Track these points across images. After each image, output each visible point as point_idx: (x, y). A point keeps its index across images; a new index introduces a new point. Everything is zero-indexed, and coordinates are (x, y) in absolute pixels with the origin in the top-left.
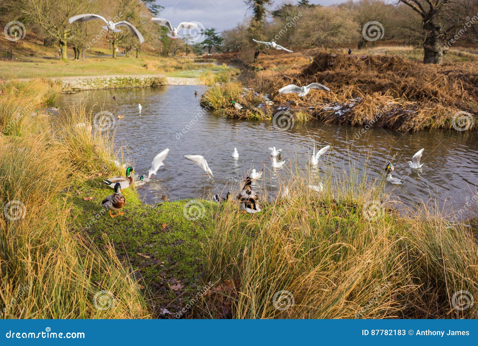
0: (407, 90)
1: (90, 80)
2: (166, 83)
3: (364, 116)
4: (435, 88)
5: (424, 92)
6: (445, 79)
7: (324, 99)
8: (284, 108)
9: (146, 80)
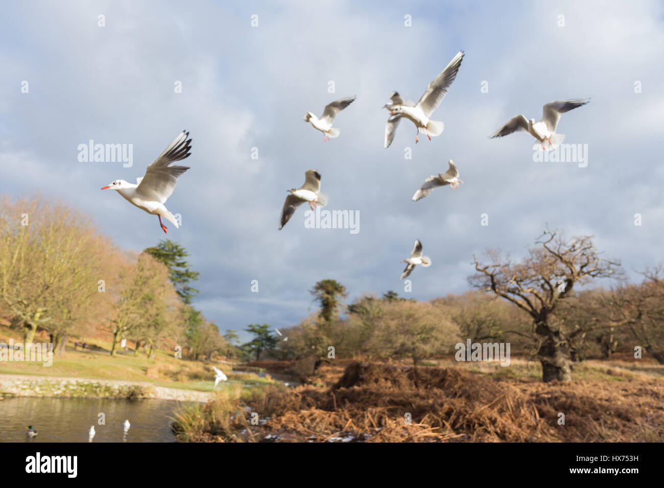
0: (453, 417)
1: (34, 383)
4: (494, 414)
5: (476, 418)
7: (336, 426)
8: (274, 437)
9: (122, 389)
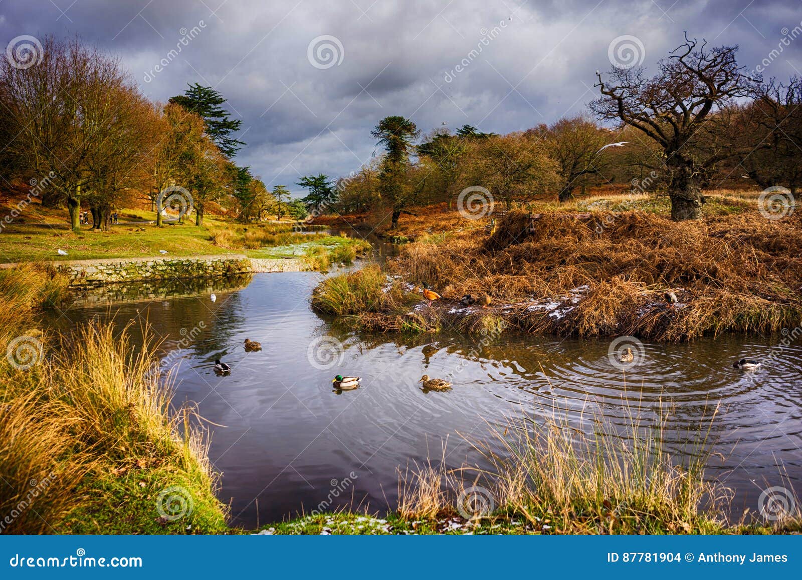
0: (666, 270)
1: (119, 266)
2: (249, 269)
3: (600, 317)
4: (712, 263)
5: (694, 270)
6: (727, 247)
7: (526, 291)
8: (460, 311)
9: (216, 265)
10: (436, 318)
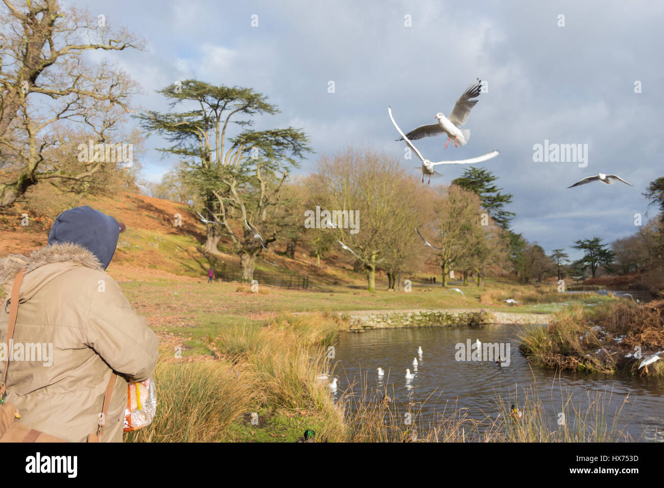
1: (386, 316)
2: (491, 321)
9: (462, 316)
10: (612, 361)
